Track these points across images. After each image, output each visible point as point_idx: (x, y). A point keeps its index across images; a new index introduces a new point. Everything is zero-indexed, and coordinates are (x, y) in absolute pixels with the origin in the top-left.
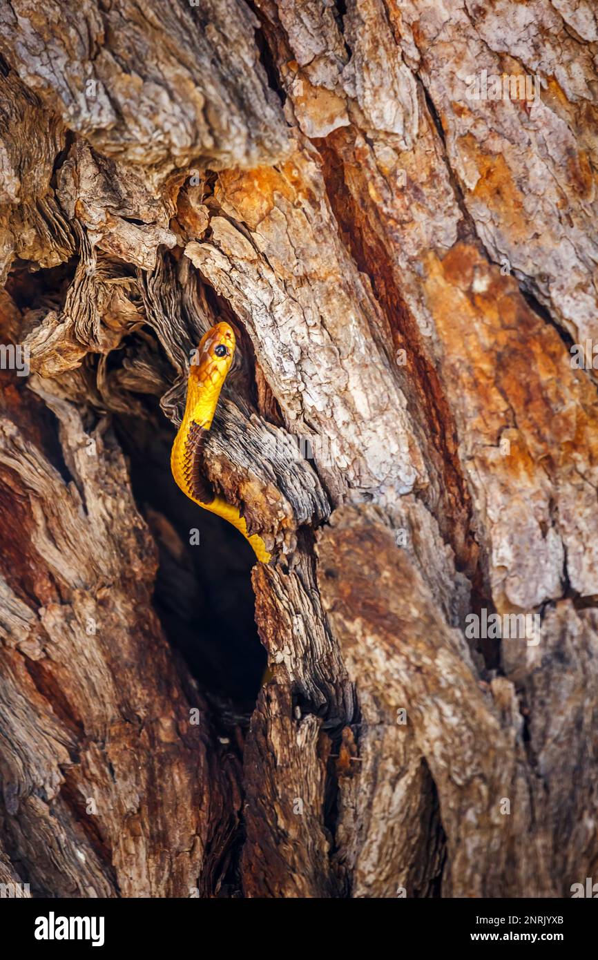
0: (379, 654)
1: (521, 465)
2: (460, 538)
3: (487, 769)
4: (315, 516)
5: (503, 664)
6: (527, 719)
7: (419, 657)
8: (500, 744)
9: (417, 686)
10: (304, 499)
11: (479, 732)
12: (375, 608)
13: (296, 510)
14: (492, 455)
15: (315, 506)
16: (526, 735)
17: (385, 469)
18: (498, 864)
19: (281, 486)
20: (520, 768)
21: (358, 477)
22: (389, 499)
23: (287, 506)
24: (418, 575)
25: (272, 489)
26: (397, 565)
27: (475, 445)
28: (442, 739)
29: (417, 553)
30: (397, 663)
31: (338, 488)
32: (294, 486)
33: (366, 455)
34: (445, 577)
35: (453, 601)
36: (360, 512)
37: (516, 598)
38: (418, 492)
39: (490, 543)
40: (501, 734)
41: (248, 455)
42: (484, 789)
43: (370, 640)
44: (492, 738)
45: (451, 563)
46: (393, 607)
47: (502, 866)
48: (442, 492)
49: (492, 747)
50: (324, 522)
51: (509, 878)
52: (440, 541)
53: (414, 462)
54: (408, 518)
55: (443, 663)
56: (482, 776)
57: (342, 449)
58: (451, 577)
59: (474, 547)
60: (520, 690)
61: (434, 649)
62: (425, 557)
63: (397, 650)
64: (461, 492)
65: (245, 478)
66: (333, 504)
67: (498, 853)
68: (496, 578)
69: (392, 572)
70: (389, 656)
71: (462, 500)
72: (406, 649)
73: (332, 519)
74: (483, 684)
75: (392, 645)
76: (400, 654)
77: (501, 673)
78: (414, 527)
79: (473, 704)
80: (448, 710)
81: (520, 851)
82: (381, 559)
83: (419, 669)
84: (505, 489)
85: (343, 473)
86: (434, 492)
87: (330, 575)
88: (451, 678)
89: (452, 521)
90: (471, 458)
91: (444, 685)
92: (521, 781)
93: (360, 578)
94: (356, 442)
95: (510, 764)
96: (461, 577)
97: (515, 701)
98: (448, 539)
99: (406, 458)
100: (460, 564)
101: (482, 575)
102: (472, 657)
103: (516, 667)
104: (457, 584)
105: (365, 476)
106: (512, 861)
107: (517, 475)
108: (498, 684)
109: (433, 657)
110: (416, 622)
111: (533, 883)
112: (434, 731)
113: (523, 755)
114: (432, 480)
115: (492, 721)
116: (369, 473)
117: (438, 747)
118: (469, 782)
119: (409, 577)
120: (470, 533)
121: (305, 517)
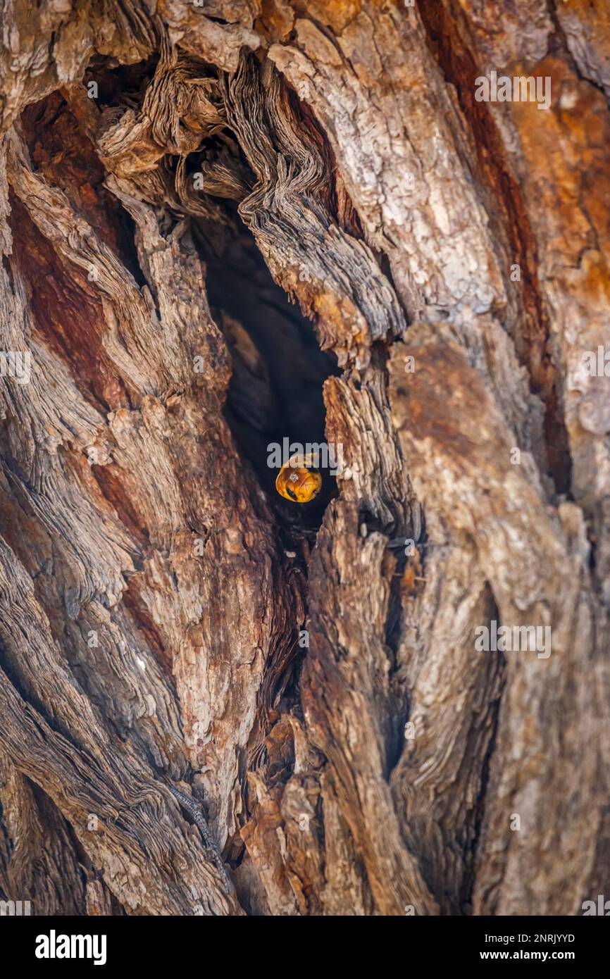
0: (447, 475)
1: (601, 287)
2: (536, 360)
3: (550, 595)
4: (390, 332)
5: (573, 490)
6: (594, 546)
7: (487, 479)
8: (565, 569)
9: (484, 509)
10: (379, 314)
11: (544, 558)
12: (445, 429)
13: (370, 325)
14: (573, 277)
15: (390, 321)
16: (592, 562)
17: (463, 287)
18: (557, 688)
19: (357, 300)
20: (584, 595)
21: (435, 294)
22: (465, 317)
23: (361, 321)
24: (491, 397)
25: (347, 302)
26: (469, 386)
27: (555, 266)
28: (506, 562)
29: (491, 374)
30: (465, 485)
31: (415, 304)
32: (370, 300)
33: (445, 271)
34: (518, 399)
35: (526, 424)
36: (434, 330)
37: (589, 423)
38: (496, 312)
39: (565, 366)
40: (567, 560)
41: (325, 266)
42: (547, 615)
43: (439, 460)
44: (557, 564)
45: (526, 385)
46: (463, 428)
47: (561, 692)
48: (520, 313)
49: (557, 573)
50: (399, 338)
51: (567, 703)
52: (516, 362)
53: (492, 281)
54: (484, 338)
55: (511, 486)
56: (545, 602)
57: (420, 265)
58: (525, 399)
59: (550, 370)
60: (588, 516)
61: (503, 471)
62: (499, 378)
63: (464, 471)
64: (540, 312)
65: (319, 291)
66: (409, 319)
67: (558, 679)
68: (569, 402)
69: (464, 392)
70: (457, 478)
71: (541, 322)
72: (474, 471)
73: (406, 336)
74: (550, 509)
75: (461, 467)
76: (468, 476)
77: (571, 499)
78: (489, 347)
79: (540, 529)
80: (514, 534)
81: (580, 679)
82: (454, 379)
83: (486, 492)
84: (584, 311)
85: (420, 289)
86: (512, 313)
87: (402, 392)
88: (518, 502)
89: (529, 342)
90: (551, 279)
91: (511, 508)
92: (584, 609)
93: (431, 397)
94: (435, 257)
95: (574, 591)
96: (535, 399)
97: (582, 527)
98: (524, 360)
99: (485, 276)
100: (535, 386)
101: (556, 398)
102: (542, 481)
103: (585, 492)
104: (531, 407)
105: (442, 293)
106: (571, 687)
107: (597, 298)
108: (566, 509)
109: (502, 480)
110: (486, 444)
111: (591, 710)
112: (498, 554)
113: (587, 582)
114: (510, 299)
115: (558, 546)
116: (447, 290)
117: (502, 571)
118: (532, 607)
119: (481, 398)
120: (546, 356)
121: (380, 332)
